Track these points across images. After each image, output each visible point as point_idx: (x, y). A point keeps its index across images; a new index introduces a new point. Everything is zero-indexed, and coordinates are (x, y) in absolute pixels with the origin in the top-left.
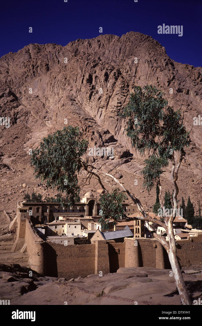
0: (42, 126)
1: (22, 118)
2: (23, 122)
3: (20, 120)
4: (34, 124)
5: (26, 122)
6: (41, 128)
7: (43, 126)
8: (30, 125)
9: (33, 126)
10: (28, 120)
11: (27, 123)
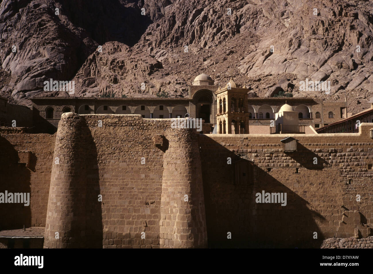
0: (277, 29)
1: (248, 24)
2: (250, 29)
3: (245, 27)
4: (266, 28)
5: (255, 28)
6: (276, 32)
7: (279, 28)
8: (259, 32)
9: (264, 32)
10: (257, 24)
11: (256, 30)
